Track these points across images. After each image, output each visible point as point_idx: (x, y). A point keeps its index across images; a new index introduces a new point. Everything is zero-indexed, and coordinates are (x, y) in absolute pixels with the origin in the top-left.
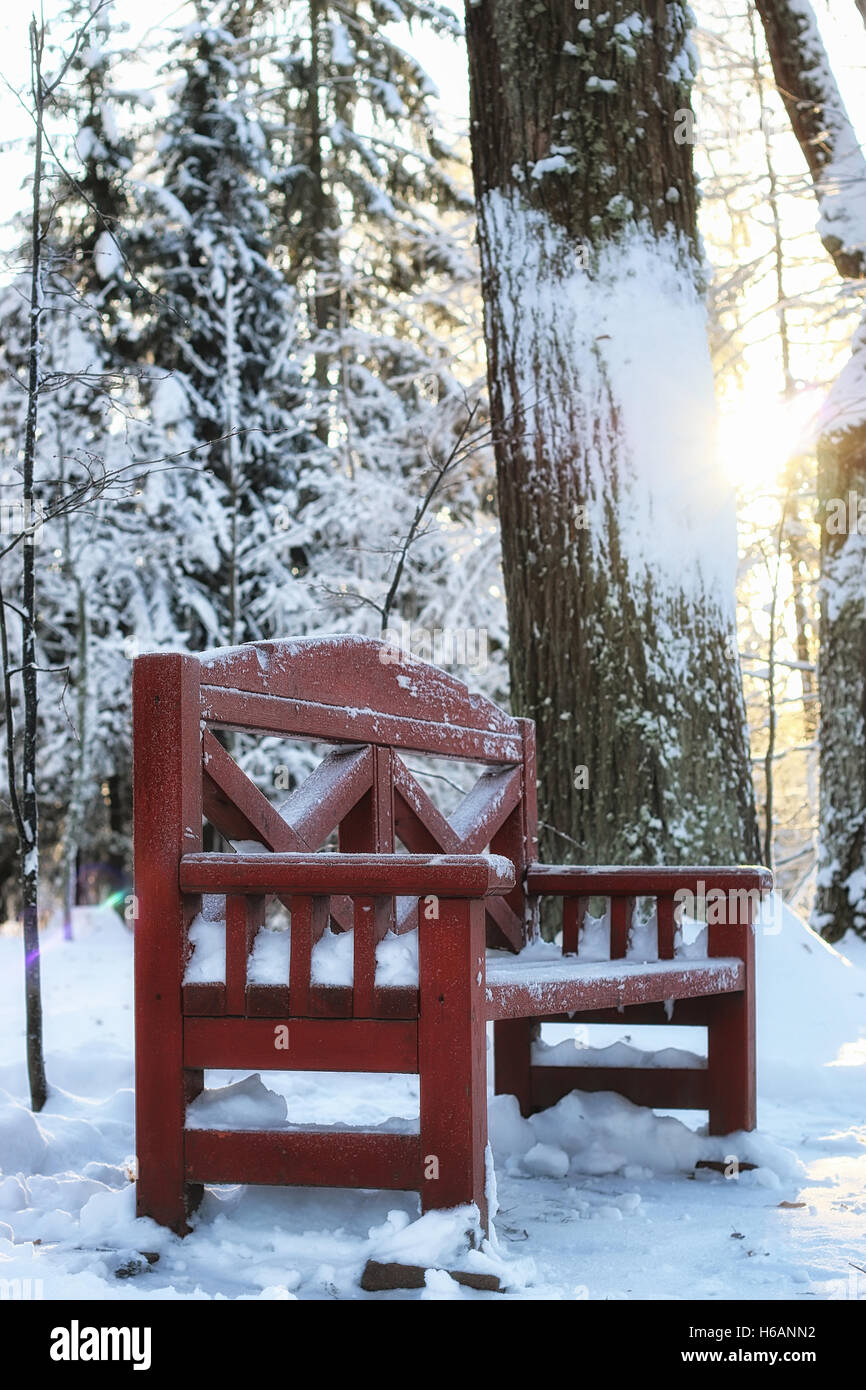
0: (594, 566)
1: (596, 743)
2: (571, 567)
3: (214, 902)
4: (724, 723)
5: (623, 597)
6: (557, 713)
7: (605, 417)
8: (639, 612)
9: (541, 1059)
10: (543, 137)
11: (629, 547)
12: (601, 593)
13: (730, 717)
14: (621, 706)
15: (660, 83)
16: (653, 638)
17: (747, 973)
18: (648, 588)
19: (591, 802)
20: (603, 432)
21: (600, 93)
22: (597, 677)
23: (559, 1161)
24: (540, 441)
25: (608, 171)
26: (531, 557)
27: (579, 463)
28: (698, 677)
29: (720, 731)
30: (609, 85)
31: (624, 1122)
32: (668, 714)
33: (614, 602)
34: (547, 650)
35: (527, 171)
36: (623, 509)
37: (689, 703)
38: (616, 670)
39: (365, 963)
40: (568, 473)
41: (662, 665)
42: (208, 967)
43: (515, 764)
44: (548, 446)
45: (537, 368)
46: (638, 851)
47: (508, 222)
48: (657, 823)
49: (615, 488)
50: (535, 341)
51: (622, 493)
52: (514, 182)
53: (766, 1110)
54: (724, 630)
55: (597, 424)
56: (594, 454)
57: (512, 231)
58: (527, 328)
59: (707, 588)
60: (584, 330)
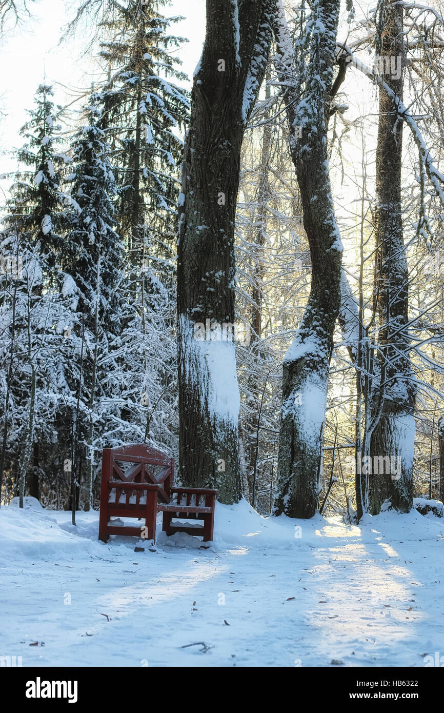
0: (201, 412)
1: (199, 457)
2: (196, 412)
3: (114, 489)
4: (232, 454)
5: (208, 421)
6: (190, 449)
7: (206, 375)
8: (212, 425)
9: (171, 525)
10: (195, 302)
11: (210, 408)
12: (203, 419)
13: (234, 452)
14: (206, 449)
15: (226, 288)
16: (215, 431)
17: (213, 510)
18: (215, 419)
19: (197, 472)
20: (205, 378)
21: (210, 291)
22: (201, 441)
23: (173, 544)
24: (190, 379)
25: (211, 311)
26: (186, 409)
27: (199, 386)
28: (226, 442)
29: (231, 456)
30: (212, 290)
31: (186, 537)
32: (218, 451)
33: (206, 422)
34: (188, 433)
35: (190, 310)
36: (209, 398)
37: (223, 448)
38: (205, 439)
39: (138, 501)
40: (196, 388)
41: (217, 438)
42: (112, 500)
43: (170, 466)
44: (192, 381)
45: (190, 361)
46: (208, 485)
47: (185, 322)
48: (214, 479)
49: (208, 393)
50: (190, 353)
51: (209, 394)
52: (187, 312)
53: (216, 537)
54: (234, 430)
55: (204, 376)
56: (203, 384)
57: (186, 325)
58: (188, 351)
59: (230, 419)
60: (202, 352)
